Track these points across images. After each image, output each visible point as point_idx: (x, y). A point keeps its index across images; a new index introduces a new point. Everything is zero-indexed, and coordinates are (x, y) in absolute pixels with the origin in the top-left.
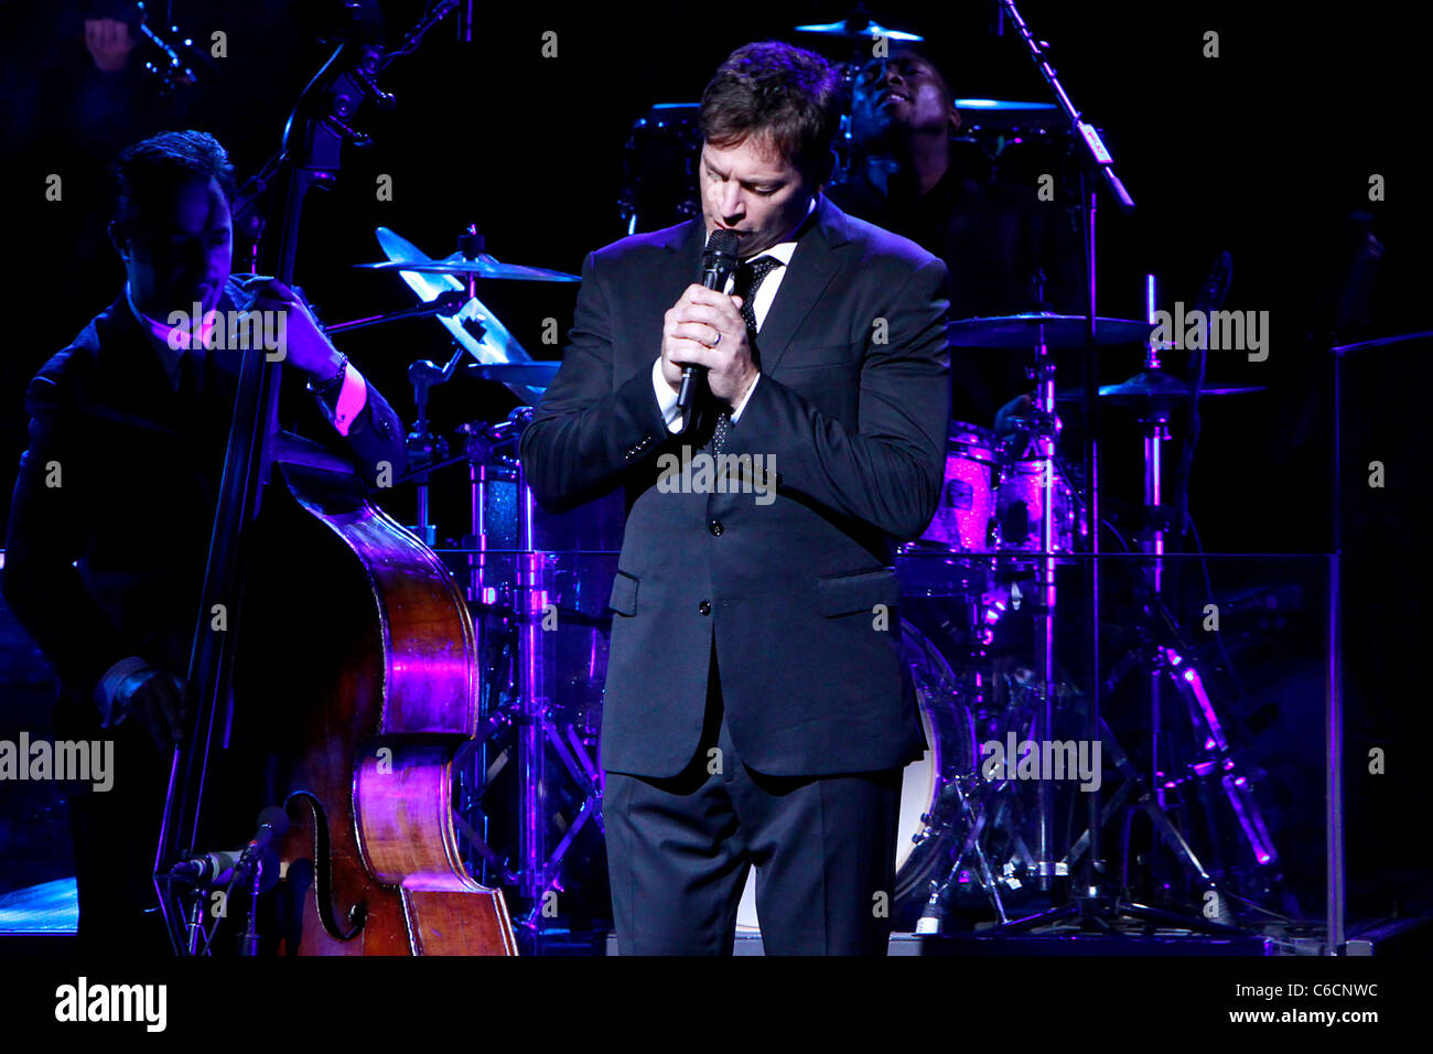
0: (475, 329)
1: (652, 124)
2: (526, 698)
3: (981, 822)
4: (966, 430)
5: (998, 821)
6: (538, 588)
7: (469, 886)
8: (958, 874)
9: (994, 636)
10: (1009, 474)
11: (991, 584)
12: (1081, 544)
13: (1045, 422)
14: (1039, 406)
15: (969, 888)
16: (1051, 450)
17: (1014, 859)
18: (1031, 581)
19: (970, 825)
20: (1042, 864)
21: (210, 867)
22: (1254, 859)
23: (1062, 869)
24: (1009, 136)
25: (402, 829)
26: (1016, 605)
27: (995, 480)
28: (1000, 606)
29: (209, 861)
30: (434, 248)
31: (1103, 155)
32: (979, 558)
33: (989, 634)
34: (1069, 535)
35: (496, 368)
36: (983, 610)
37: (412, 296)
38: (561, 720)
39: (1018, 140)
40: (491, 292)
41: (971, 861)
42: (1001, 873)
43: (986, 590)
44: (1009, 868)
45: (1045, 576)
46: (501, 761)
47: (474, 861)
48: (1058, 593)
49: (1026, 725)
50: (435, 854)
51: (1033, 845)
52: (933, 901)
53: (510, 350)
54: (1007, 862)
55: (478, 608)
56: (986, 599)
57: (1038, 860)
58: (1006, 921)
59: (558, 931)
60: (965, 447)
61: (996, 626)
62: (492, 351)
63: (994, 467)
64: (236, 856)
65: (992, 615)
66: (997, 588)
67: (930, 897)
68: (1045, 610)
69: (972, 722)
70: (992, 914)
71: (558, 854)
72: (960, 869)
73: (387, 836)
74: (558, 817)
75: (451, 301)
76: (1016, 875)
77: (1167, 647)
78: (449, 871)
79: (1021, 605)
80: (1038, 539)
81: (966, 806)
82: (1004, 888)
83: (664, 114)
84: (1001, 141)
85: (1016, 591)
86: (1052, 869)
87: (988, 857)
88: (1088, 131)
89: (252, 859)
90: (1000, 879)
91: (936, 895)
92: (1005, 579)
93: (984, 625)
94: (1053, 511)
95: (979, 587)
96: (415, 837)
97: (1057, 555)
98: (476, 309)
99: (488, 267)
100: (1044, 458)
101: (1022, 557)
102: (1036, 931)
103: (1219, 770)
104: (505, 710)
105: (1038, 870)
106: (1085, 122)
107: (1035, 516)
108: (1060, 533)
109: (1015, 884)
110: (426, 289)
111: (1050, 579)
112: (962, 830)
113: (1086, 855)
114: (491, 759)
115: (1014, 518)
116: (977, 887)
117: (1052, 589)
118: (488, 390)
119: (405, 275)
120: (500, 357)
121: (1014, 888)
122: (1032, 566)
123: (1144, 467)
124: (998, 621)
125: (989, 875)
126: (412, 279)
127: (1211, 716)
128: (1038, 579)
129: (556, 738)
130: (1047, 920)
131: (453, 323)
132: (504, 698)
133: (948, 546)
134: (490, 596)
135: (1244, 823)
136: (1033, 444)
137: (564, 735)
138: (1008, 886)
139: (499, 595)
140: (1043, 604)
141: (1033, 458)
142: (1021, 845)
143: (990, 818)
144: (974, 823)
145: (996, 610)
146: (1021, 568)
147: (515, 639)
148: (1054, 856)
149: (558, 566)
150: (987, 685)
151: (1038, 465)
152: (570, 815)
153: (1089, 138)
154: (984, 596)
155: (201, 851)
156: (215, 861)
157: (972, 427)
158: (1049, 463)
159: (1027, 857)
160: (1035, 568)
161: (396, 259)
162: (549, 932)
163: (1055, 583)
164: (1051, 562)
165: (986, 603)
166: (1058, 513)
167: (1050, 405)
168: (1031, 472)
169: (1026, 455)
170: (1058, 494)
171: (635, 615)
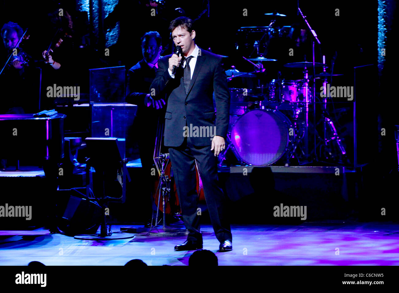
1: (241, 30)
4: (293, 82)
10: (300, 89)
11: (297, 108)
12: (312, 100)
13: (306, 80)
14: (305, 77)
15: (294, 159)
16: (307, 85)
21: (165, 156)
22: (342, 153)
26: (301, 111)
27: (298, 90)
28: (299, 111)
29: (165, 155)
31: (315, 35)
32: (295, 103)
34: (310, 99)
36: (296, 112)
43: (296, 108)
48: (309, 109)
51: (304, 151)
60: (292, 84)
61: (298, 115)
63: (298, 88)
68: (306, 112)
77: (327, 118)
80: (305, 100)
81: (293, 145)
83: (242, 29)
85: (301, 108)
92: (299, 106)
93: (296, 114)
97: (308, 103)
100: (306, 86)
101: (303, 103)
103: (336, 139)
106: (312, 30)
107: (304, 96)
108: (308, 99)
111: (307, 106)
112: (292, 149)
115: (301, 96)
117: (307, 108)
124: (299, 114)
127: (335, 129)
128: (305, 106)
133: (290, 101)
135: (340, 147)
136: (304, 84)
141: (304, 86)
142: (302, 151)
143: (297, 147)
144: (295, 148)
146: (302, 105)
148: (308, 153)
151: (305, 87)
153: (313, 32)
157: (294, 81)
158: (307, 87)
159: (303, 153)
162: (223, 166)
163: (308, 107)
164: (307, 104)
165: (296, 111)
166: (309, 95)
167: (307, 77)
168: (304, 89)
169: (303, 86)
170: (308, 92)
171: (171, 119)
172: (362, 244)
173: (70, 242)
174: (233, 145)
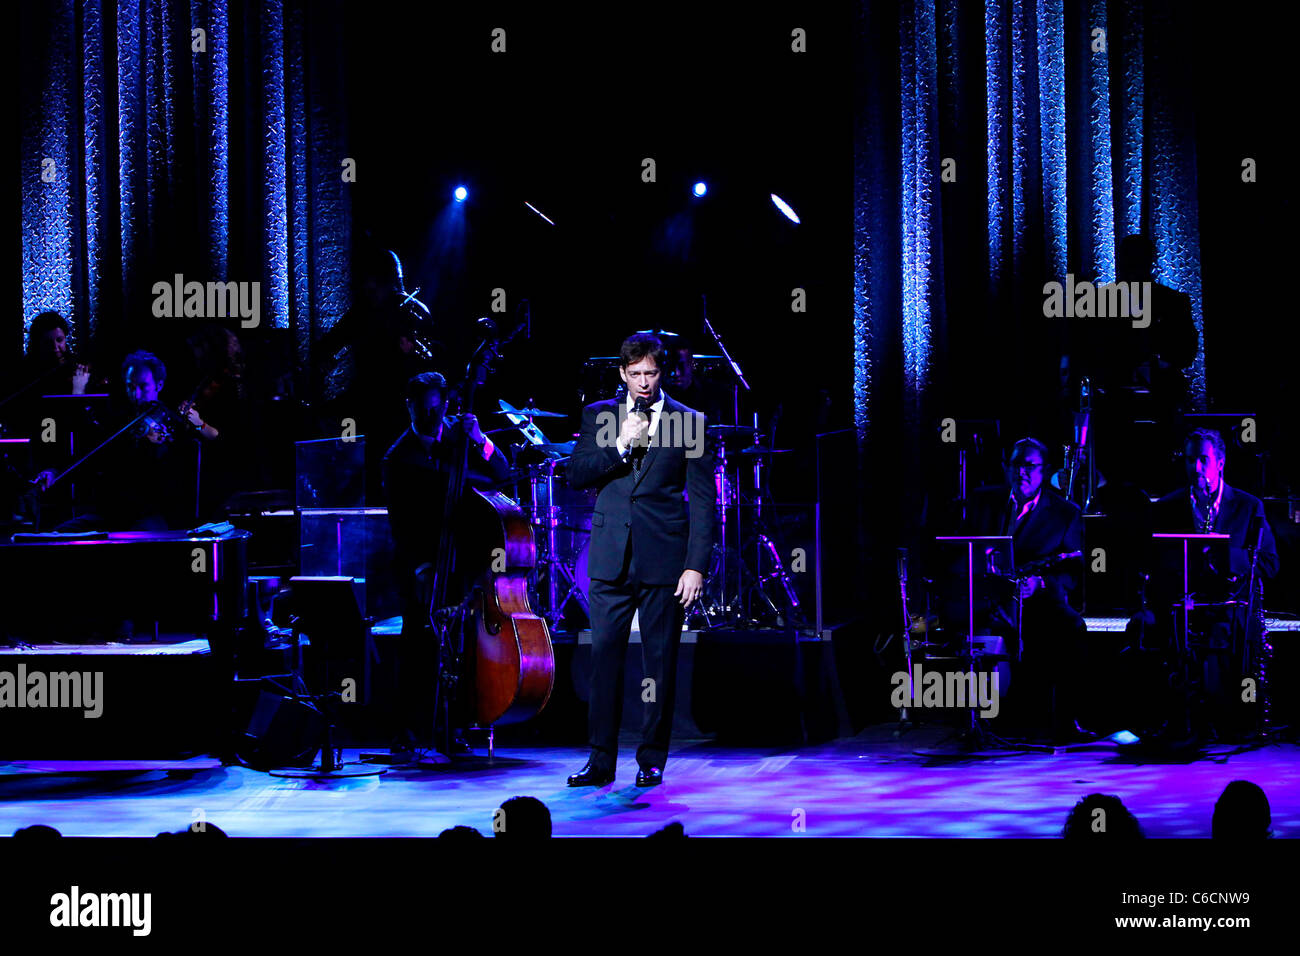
0: (532, 433)
1: (589, 364)
2: (551, 554)
6: (554, 518)
7: (533, 617)
12: (733, 500)
13: (722, 460)
14: (719, 455)
15: (698, 618)
16: (723, 470)
17: (713, 605)
22: (792, 604)
23: (729, 609)
24: (708, 367)
25: (511, 597)
30: (518, 406)
31: (739, 372)
34: (730, 498)
35: (540, 446)
37: (510, 422)
38: (562, 562)
40: (538, 421)
42: (709, 610)
44: (711, 609)
46: (543, 575)
47: (535, 609)
48: (726, 518)
50: (522, 606)
51: (719, 601)
53: (543, 440)
55: (534, 525)
57: (721, 606)
58: (710, 626)
59: (563, 632)
62: (538, 440)
64: (456, 608)
68: (722, 523)
70: (706, 624)
71: (562, 606)
73: (506, 600)
74: (562, 595)
75: (524, 424)
76: (714, 611)
77: (763, 534)
78: (526, 612)
82: (710, 615)
83: (593, 361)
86: (725, 609)
87: (705, 605)
88: (734, 364)
89: (460, 610)
90: (709, 612)
96: (515, 601)
97: (726, 505)
98: (533, 427)
99: (536, 412)
100: (721, 473)
102: (720, 629)
103: (780, 575)
104: (544, 559)
105: (721, 609)
106: (734, 362)
107: (719, 492)
108: (726, 498)
109: (713, 614)
110: (516, 420)
111: (724, 513)
113: (737, 604)
114: (539, 575)
117: (724, 516)
118: (536, 453)
119: (509, 415)
120: (541, 442)
123: (755, 476)
126: (510, 416)
127: (777, 557)
129: (560, 567)
130: (724, 626)
131: (525, 431)
132: (543, 555)
134: (538, 521)
135: (789, 592)
137: (563, 567)
139: (541, 521)
142: (715, 601)
147: (546, 535)
148: (726, 604)
149: (561, 511)
151: (719, 475)
152: (566, 593)
153: (735, 368)
155: (445, 607)
156: (449, 610)
158: (723, 475)
159: (717, 605)
161: (505, 411)
162: (560, 632)
163: (726, 514)
164: (724, 508)
166: (726, 491)
167: (723, 455)
170: (726, 485)
171: (602, 526)
172: (835, 781)
173: (263, 781)
174: (578, 590)
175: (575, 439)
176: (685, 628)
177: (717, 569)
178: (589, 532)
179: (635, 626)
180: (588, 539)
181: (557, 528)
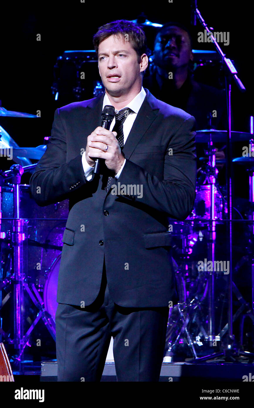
1: (64, 58)
3: (187, 321)
5: (194, 320)
6: (21, 232)
8: (179, 341)
9: (193, 251)
10: (198, 190)
11: (191, 231)
12: (225, 216)
13: (212, 170)
14: (210, 164)
15: (183, 346)
16: (214, 181)
17: (200, 334)
18: (207, 230)
19: (183, 321)
20: (210, 336)
23: (218, 338)
24: (198, 63)
26: (201, 239)
28: (195, 239)
31: (234, 70)
32: (187, 222)
33: (191, 250)
34: (221, 213)
36: (188, 241)
38: (29, 282)
39: (202, 65)
41: (184, 335)
42: (195, 340)
43: (189, 234)
44: (198, 338)
45: (212, 229)
46: (7, 297)
48: (216, 235)
49: (204, 284)
51: (207, 329)
52: (169, 350)
53: (11, 143)
54: (197, 336)
56: (190, 237)
57: (209, 335)
58: (197, 358)
59: (29, 361)
61: (193, 247)
62: (4, 144)
65: (192, 243)
66: (193, 233)
67: (168, 349)
68: (212, 241)
69: (184, 283)
70: (192, 355)
71: (29, 333)
72: (179, 338)
74: (29, 319)
76: (201, 340)
79: (203, 239)
80: (209, 215)
81: (182, 314)
82: (196, 345)
83: (69, 55)
84: (195, 65)
85: (201, 234)
86: (214, 338)
87: (190, 334)
88: (228, 61)
90: (195, 342)
91: (170, 348)
92: (197, 229)
93: (189, 247)
94: (215, 204)
95: (187, 233)
97: (216, 220)
99: (3, 112)
100: (211, 184)
101: (203, 221)
102: (208, 361)
104: (9, 278)
105: (209, 339)
106: (227, 58)
107: (208, 206)
108: (217, 212)
109: (200, 344)
111: (214, 229)
112: (180, 324)
113: (227, 333)
114: (3, 297)
115: (200, 206)
116: (186, 345)
117: (214, 233)
120: (7, 146)
121: (200, 345)
122: (207, 224)
123: (249, 187)
124: (194, 245)
125: (191, 341)
128: (209, 229)
129: (28, 289)
130: (212, 358)
132: (8, 274)
134: (3, 235)
136: (207, 178)
137: (31, 288)
138: (197, 345)
139: (7, 235)
140: (211, 239)
141: (207, 184)
142: (202, 329)
143: (191, 319)
144: (185, 321)
145: (193, 241)
146: (203, 226)
147: (12, 252)
148: (215, 334)
149: (29, 224)
150: (190, 269)
151: (209, 186)
152: (33, 317)
153: (228, 64)
154: (189, 236)
158: (213, 186)
159: (205, 334)
160: (208, 225)
162: (25, 361)
163: (215, 231)
164: (214, 223)
165: (190, 238)
167: (214, 164)
168: (207, 190)
169: (204, 183)
170: (217, 197)
171: (73, 245)
174: (48, 315)
175: (46, 142)
176: (167, 359)
177: (205, 295)
178: (60, 249)
179: (110, 357)
180: (59, 258)
181: (25, 243)
